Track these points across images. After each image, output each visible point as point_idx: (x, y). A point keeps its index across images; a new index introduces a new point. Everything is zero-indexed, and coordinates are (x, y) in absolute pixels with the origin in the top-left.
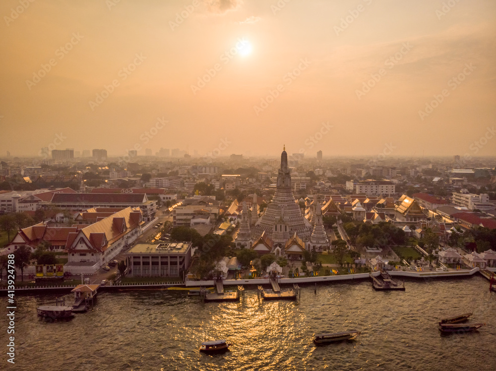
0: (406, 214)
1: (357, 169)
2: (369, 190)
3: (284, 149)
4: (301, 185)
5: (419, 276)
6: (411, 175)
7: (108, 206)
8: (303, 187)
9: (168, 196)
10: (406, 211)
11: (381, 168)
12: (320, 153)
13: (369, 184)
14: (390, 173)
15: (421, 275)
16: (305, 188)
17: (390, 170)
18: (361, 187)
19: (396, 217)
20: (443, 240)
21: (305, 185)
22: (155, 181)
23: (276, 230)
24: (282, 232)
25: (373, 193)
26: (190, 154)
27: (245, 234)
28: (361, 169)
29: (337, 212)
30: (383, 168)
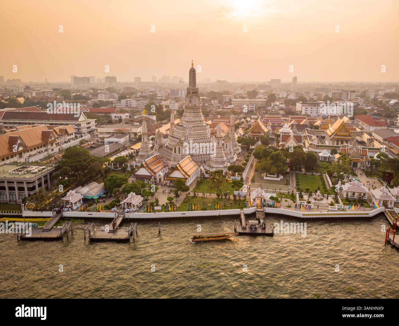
0: (332, 136)
1: (319, 92)
2: (314, 112)
3: (192, 66)
4: (250, 106)
5: (301, 216)
6: (371, 97)
7: (48, 123)
8: (252, 108)
9: (119, 115)
10: (332, 134)
11: (341, 91)
12: (295, 79)
13: (315, 106)
14: (349, 96)
15: (303, 215)
16: (254, 109)
17: (349, 93)
18: (306, 108)
19: (326, 140)
20: (362, 168)
21: (254, 106)
22: (125, 101)
23: (175, 152)
24: (180, 155)
25: (318, 114)
26: (184, 81)
27: (144, 155)
28: (322, 92)
29: (261, 133)
30: (343, 91)
